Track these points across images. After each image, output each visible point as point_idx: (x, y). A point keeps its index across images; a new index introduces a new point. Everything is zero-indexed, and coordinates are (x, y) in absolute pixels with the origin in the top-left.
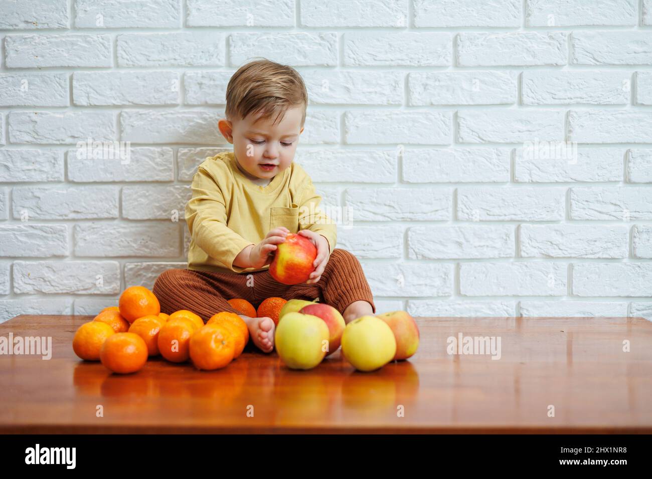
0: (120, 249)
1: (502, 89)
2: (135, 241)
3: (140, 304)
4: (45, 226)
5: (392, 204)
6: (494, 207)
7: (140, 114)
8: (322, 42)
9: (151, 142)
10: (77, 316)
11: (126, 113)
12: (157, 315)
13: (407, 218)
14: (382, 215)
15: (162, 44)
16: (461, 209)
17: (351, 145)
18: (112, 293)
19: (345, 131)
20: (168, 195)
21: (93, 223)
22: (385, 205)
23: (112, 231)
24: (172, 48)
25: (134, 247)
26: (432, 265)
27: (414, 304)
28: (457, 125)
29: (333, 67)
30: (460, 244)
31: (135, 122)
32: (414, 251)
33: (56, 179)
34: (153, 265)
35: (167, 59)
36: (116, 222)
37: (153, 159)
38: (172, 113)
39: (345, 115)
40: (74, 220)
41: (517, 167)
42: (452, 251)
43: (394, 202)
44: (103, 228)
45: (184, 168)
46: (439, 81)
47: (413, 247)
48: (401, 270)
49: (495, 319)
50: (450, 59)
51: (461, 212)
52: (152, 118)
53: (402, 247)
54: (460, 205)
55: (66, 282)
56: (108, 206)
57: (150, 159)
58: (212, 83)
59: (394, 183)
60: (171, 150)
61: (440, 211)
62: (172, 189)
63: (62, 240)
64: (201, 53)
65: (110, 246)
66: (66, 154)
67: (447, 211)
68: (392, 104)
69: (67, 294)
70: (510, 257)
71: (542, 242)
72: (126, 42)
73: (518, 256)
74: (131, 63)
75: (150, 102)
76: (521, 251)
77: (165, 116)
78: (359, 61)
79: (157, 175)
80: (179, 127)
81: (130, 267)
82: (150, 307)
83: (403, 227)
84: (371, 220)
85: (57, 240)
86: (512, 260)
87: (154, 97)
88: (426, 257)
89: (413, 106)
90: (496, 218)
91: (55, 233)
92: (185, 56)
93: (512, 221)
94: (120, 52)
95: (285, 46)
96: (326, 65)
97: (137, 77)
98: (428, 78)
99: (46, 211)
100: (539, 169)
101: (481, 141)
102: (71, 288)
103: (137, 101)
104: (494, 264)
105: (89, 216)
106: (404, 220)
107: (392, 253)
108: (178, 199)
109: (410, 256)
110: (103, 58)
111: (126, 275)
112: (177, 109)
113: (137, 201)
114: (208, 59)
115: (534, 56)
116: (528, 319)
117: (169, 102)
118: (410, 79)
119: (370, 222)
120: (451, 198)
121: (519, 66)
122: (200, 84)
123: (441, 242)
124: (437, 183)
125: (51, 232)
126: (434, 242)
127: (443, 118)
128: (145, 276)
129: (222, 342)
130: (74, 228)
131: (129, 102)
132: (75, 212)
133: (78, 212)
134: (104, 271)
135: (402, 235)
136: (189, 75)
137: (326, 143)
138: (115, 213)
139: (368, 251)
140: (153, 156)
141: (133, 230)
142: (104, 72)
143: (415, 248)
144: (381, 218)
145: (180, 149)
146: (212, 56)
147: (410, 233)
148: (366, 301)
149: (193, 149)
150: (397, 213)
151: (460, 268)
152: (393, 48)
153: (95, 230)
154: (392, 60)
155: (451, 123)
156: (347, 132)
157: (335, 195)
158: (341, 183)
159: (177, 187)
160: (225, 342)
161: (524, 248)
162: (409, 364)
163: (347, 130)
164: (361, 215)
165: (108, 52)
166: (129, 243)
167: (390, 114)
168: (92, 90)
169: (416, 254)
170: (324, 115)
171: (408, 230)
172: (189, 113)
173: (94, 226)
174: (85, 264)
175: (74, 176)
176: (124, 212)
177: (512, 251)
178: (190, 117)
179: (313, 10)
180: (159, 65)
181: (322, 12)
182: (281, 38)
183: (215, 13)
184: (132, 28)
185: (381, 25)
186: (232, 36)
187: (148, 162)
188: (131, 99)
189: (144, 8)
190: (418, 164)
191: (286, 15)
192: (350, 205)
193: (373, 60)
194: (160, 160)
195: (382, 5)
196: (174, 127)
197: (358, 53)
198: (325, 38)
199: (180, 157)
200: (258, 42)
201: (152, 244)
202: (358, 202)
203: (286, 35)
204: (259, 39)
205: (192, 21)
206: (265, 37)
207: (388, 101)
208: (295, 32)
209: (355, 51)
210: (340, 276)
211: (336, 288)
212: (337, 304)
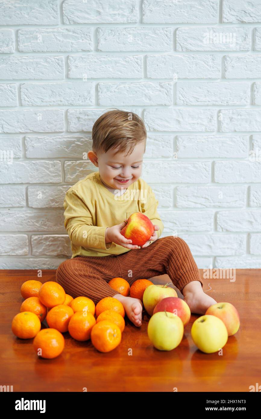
0: (28, 227)
2: (37, 222)
5: (207, 197)
7: (38, 139)
8: (162, 89)
9: (46, 157)
11: (29, 138)
13: (217, 205)
14: (200, 204)
15: (51, 91)
16: (252, 200)
17: (181, 158)
18: (23, 254)
19: (176, 148)
20: (59, 192)
21: (9, 210)
22: (202, 197)
23: (22, 216)
24: (58, 93)
25: (37, 225)
26: (232, 236)
27: (220, 260)
28: (252, 145)
29: (169, 106)
30: (251, 222)
31: (35, 144)
32: (221, 227)
34: (50, 237)
35: (55, 101)
36: (24, 209)
37: (48, 169)
38: (60, 138)
39: (176, 138)
42: (246, 227)
43: (208, 195)
44: (16, 213)
45: (69, 174)
46: (241, 115)
47: (220, 224)
48: (212, 239)
50: (249, 100)
51: (252, 202)
52: (46, 142)
53: (213, 224)
54: (252, 197)
56: (19, 199)
57: (46, 169)
58: (86, 117)
59: (208, 183)
60: (60, 162)
61: (238, 201)
62: (61, 188)
64: (79, 97)
65: (21, 225)
67: (243, 201)
68: (208, 131)
72: (27, 89)
74: (31, 104)
75: (44, 131)
78: (186, 102)
79: (51, 179)
80: (65, 147)
81: (35, 238)
83: (214, 211)
84: (193, 207)
87: (47, 127)
88: (228, 231)
89: (222, 132)
92: (68, 99)
94: (23, 96)
95: (136, 92)
96: (164, 105)
97: (36, 114)
98: (233, 113)
103: (36, 130)
105: (7, 206)
106: (214, 207)
107: (206, 228)
109: (218, 230)
110: (11, 100)
111: (32, 243)
112: (63, 135)
113: (38, 196)
114: (84, 101)
117: (57, 130)
118: (221, 114)
120: (246, 193)
122: (79, 118)
123: (238, 221)
124: (237, 183)
126: (233, 221)
127: (242, 141)
128: (45, 244)
131: (30, 130)
134: (18, 241)
135: (213, 217)
136: (71, 112)
137: (163, 157)
138: (24, 203)
139: (190, 227)
140: (48, 166)
141: (36, 214)
142: (12, 110)
143: (222, 225)
144: (199, 206)
145: (66, 162)
146: (86, 99)
147: (218, 215)
148: (198, 281)
149: (74, 162)
150: (210, 203)
151: (250, 237)
152: (210, 93)
153: (11, 214)
154: (209, 102)
155: (248, 143)
157: (169, 191)
158: (173, 183)
159: (64, 186)
163: (178, 148)
164: (187, 204)
165: (15, 96)
166: (33, 223)
167: (208, 138)
168: (5, 123)
169: (222, 229)
170: (162, 139)
171: (217, 213)
172: (71, 138)
173: (9, 212)
174: (5, 237)
176: (29, 203)
178: (72, 140)
179: (156, 67)
180: (50, 105)
181: (161, 68)
182: (134, 86)
183: (88, 69)
184: (30, 79)
185: (202, 78)
186: (99, 85)
187: (44, 171)
188: (32, 129)
189: (39, 66)
190: (225, 171)
191: (137, 70)
192: (179, 198)
193: (196, 101)
194: (53, 169)
195: (204, 63)
196: (61, 147)
197: (186, 96)
198: (163, 86)
199: (66, 167)
200: (118, 89)
201: (48, 223)
202: (184, 196)
203: (136, 84)
204: (118, 87)
205: (72, 75)
206: (122, 86)
207: (206, 129)
208: (143, 82)
209: (184, 95)
210: (178, 260)
211: (176, 269)
212: (178, 281)
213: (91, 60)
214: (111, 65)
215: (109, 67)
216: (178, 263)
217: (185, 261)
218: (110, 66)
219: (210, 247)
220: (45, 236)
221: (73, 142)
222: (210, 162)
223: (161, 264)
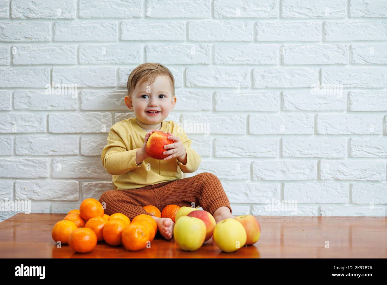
0: (80, 173)
1: (309, 78)
2: (88, 169)
3: (92, 209)
4: (35, 160)
5: (243, 147)
6: (304, 149)
7: (93, 93)
8: (202, 50)
9: (98, 109)
10: (53, 214)
11: (84, 92)
12: (102, 216)
13: (252, 156)
14: (237, 154)
15: (106, 51)
16: (284, 151)
17: (218, 111)
18: (74, 200)
19: (215, 103)
21: (64, 158)
22: (239, 148)
23: (75, 163)
24: (112, 53)
25: (87, 172)
26: (267, 184)
27: (256, 208)
28: (282, 100)
29: (208, 65)
30: (284, 172)
32: (256, 175)
33: (42, 131)
34: (99, 183)
35: (108, 60)
36: (77, 157)
37: (99, 119)
38: (111, 92)
39: (215, 94)
40: (52, 156)
41: (318, 125)
42: (279, 176)
43: (244, 146)
44: (70, 160)
46: (271, 73)
48: (248, 187)
49: (305, 217)
50: (278, 61)
51: (284, 152)
52: (99, 95)
53: (249, 173)
54: (284, 148)
55: (47, 193)
56: (72, 148)
57: (98, 120)
59: (244, 135)
60: (110, 114)
61: (271, 152)
63: (45, 168)
64: (129, 57)
65: (74, 171)
66: (48, 116)
67: (276, 152)
68: (243, 87)
69: (48, 200)
70: (314, 180)
71: (334, 171)
72: (84, 50)
73: (319, 179)
74: (87, 62)
75: (98, 86)
76: (321, 176)
78: (223, 61)
80: (115, 101)
81: (85, 184)
82: (98, 211)
83: (250, 161)
84: (230, 157)
85: (41, 168)
86: (315, 181)
87: (101, 82)
88: (263, 180)
89: (256, 88)
90: (306, 156)
91: (41, 164)
92: (120, 58)
93: (315, 158)
94: (81, 55)
96: (204, 64)
97: (91, 71)
98: (265, 72)
99: (35, 150)
100: (332, 126)
101: (297, 110)
102: (49, 196)
103: (91, 85)
104: (304, 184)
105: (61, 154)
106: (250, 157)
107: (243, 177)
109: (254, 179)
110: (70, 59)
111: (83, 189)
112: (114, 90)
113: (90, 145)
114: (133, 60)
115: (329, 59)
116: (325, 217)
117: (110, 86)
118: (254, 72)
119: (230, 158)
120: (278, 144)
121: (319, 65)
123: (272, 170)
124: (270, 135)
125: (38, 163)
126: (268, 170)
127: (274, 96)
128: (94, 190)
129: (142, 234)
130: (52, 160)
131: (86, 85)
132: (53, 151)
133: (54, 151)
134: (70, 187)
135: (249, 166)
136: (122, 69)
137: (203, 110)
138: (77, 152)
139: (228, 175)
140: (100, 117)
141: (87, 162)
142: (71, 67)
143: (257, 174)
144: (236, 156)
145: (116, 114)
146: (136, 58)
147: (254, 165)
148: (227, 206)
149: (123, 113)
150: (246, 152)
151: (284, 186)
152: (244, 54)
153: (65, 162)
154: (243, 61)
155: (278, 98)
157: (209, 142)
158: (212, 134)
160: (144, 234)
161: (322, 174)
162: (254, 247)
164: (224, 154)
165: (74, 56)
166: (84, 170)
167: (242, 93)
168: (63, 78)
169: (258, 178)
170: (202, 93)
171: (252, 163)
172: (121, 92)
173: (64, 159)
174: (58, 182)
175: (53, 129)
176: (82, 151)
177: (315, 175)
178: (122, 94)
179: (196, 31)
180: (104, 63)
181: (201, 32)
182: (177, 47)
183: (138, 32)
184: (88, 41)
185: (237, 40)
186: (147, 46)
187: (97, 121)
188: (87, 83)
189: (96, 30)
190: (259, 123)
191: (180, 34)
192: (218, 148)
193: (232, 61)
194: (104, 120)
195: (238, 28)
196: (112, 100)
197: (223, 56)
198: (203, 47)
199: (116, 118)
200: (163, 50)
201: (98, 170)
202: (222, 146)
203: (180, 46)
204: (164, 48)
205: (124, 37)
206: (167, 47)
207: (241, 85)
208: (185, 44)
209: (221, 56)
210: (209, 190)
211: (207, 199)
212: (209, 209)
213: (140, 25)
214: (158, 29)
218: (156, 30)
219: (246, 194)
220: (94, 183)
222: (245, 116)
223: (194, 197)
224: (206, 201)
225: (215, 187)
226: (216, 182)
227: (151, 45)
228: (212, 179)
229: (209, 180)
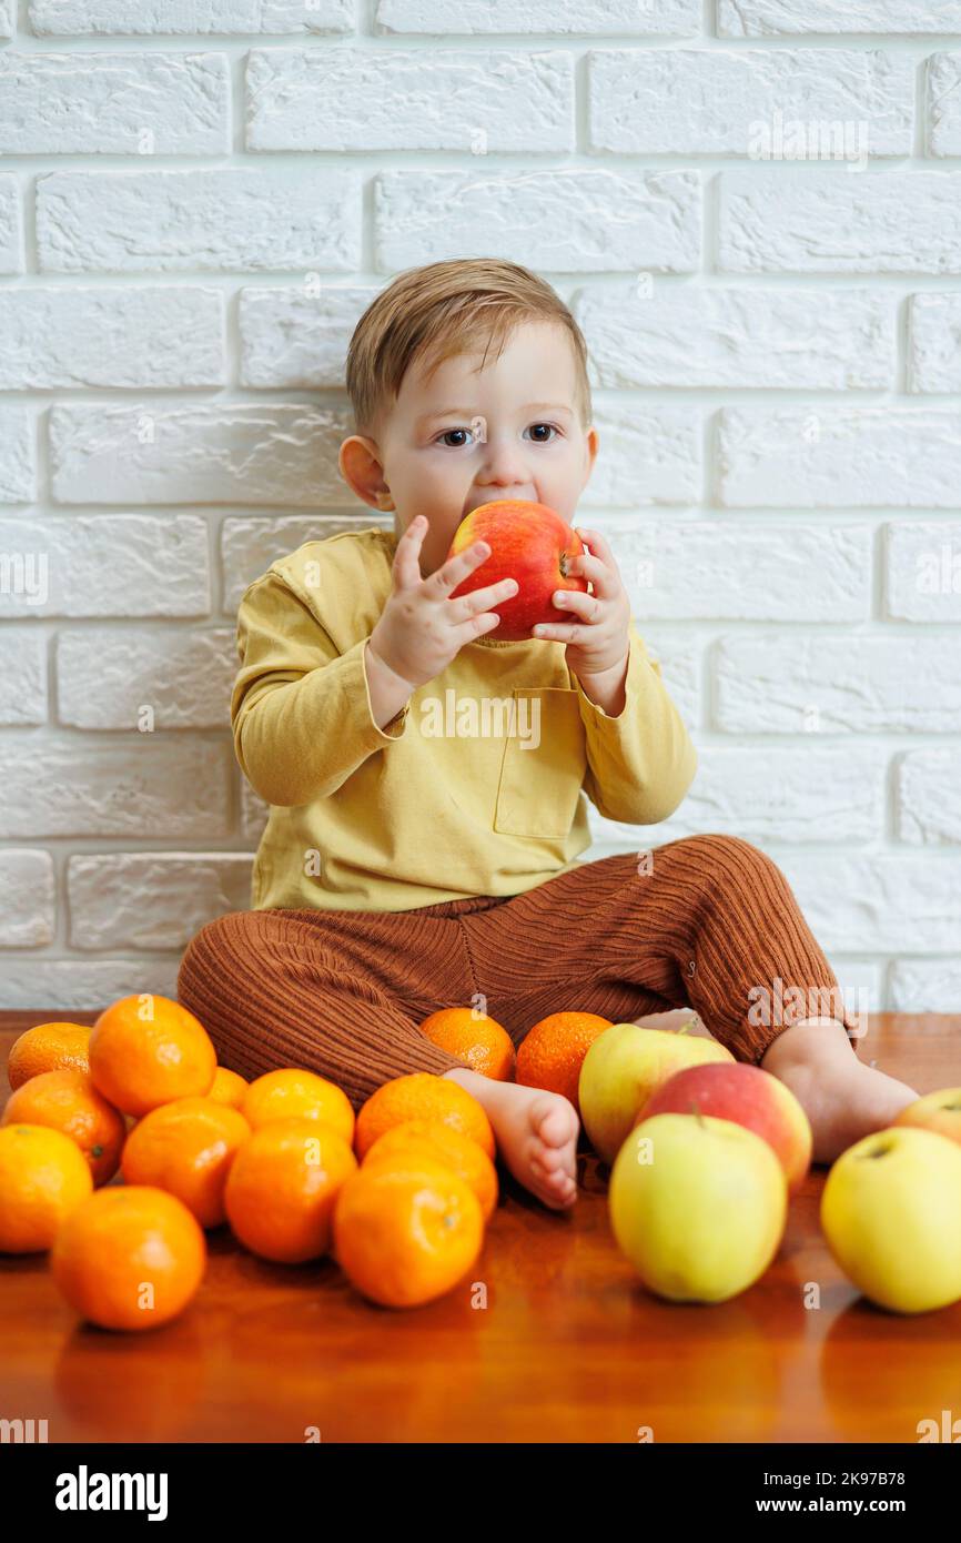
0: (55, 815)
2: (97, 793)
3: (159, 1059)
5: (855, 684)
7: (109, 417)
8: (655, 200)
9: (141, 499)
11: (67, 413)
13: (898, 724)
14: (823, 715)
15: (171, 205)
17: (738, 509)
18: (32, 943)
19: (717, 465)
20: (195, 656)
22: (835, 686)
23: (30, 764)
24: (201, 215)
25: (92, 809)
27: (915, 976)
29: (685, 274)
32: (916, 819)
34: (152, 862)
35: (186, 249)
36: (39, 736)
37: (147, 551)
38: (203, 415)
39: (718, 421)
43: (860, 678)
45: (240, 579)
47: (915, 808)
48: (878, 876)
53: (880, 808)
56: (15, 690)
57: (141, 552)
58: (323, 322)
59: (859, 622)
60: (200, 523)
62: (205, 640)
64: (290, 232)
65: (24, 806)
68: (859, 388)
72: (63, 198)
74: (80, 261)
75: (136, 381)
77: (183, 422)
78: (763, 257)
79: (162, 599)
80: (224, 457)
81: (84, 866)
83: (884, 750)
84: (788, 730)
87: (150, 364)
88: (950, 839)
89: (922, 393)
92: (242, 241)
94: (46, 227)
95: (543, 212)
96: (665, 270)
97: (99, 306)
103: (99, 376)
106: (888, 730)
107: (851, 827)
108: (223, 668)
109: (903, 834)
111: (71, 891)
112: (219, 400)
113: (103, 676)
114: (311, 250)
117: (194, 381)
118: (915, 311)
119: (787, 735)
122: (287, 326)
128: (127, 893)
129: (443, 1218)
131: (75, 379)
134: (9, 879)
135: (881, 776)
136: (254, 299)
137: (661, 503)
138: (38, 708)
139: (781, 819)
140: (148, 541)
141: (91, 759)
143: (920, 812)
145: (228, 521)
146: (324, 240)
147: (904, 770)
149: (267, 520)
150: (870, 710)
152: (866, 220)
154: (863, 256)
156: (724, 473)
157: (687, 657)
158: (703, 621)
159: (220, 632)
163: (725, 465)
164: (762, 717)
165: (11, 232)
166: (79, 797)
167: (856, 419)
169: (923, 829)
170: (658, 420)
171: (897, 760)
172: (253, 413)
176: (63, 707)
178: (256, 426)
179: (629, 101)
180: (163, 267)
181: (654, 107)
182: (531, 186)
183: (332, 109)
184: (79, 155)
186: (382, 181)
187: (133, 560)
188: (81, 371)
189: (119, 95)
191: (546, 116)
192: (732, 687)
193: (807, 255)
194: (170, 554)
195: (839, 87)
196: (209, 454)
197: (761, 233)
198: (662, 187)
199: (228, 543)
200: (462, 200)
201: (146, 800)
202: (753, 677)
203: (544, 177)
204: (465, 190)
205: (261, 134)
206: (481, 185)
207: (850, 377)
208: (571, 168)
209: (753, 229)
210: (739, 928)
211: (730, 971)
212: (740, 1024)
213: (346, 72)
214: (436, 93)
215: (425, 102)
216: (740, 940)
217: (771, 931)
218: (427, 97)
219: (868, 911)
220: (127, 859)
221: (264, 433)
222: (866, 529)
223: (659, 956)
224: (722, 982)
225: (771, 911)
226: (772, 885)
227: (400, 173)
228: (750, 869)
229: (738, 877)
